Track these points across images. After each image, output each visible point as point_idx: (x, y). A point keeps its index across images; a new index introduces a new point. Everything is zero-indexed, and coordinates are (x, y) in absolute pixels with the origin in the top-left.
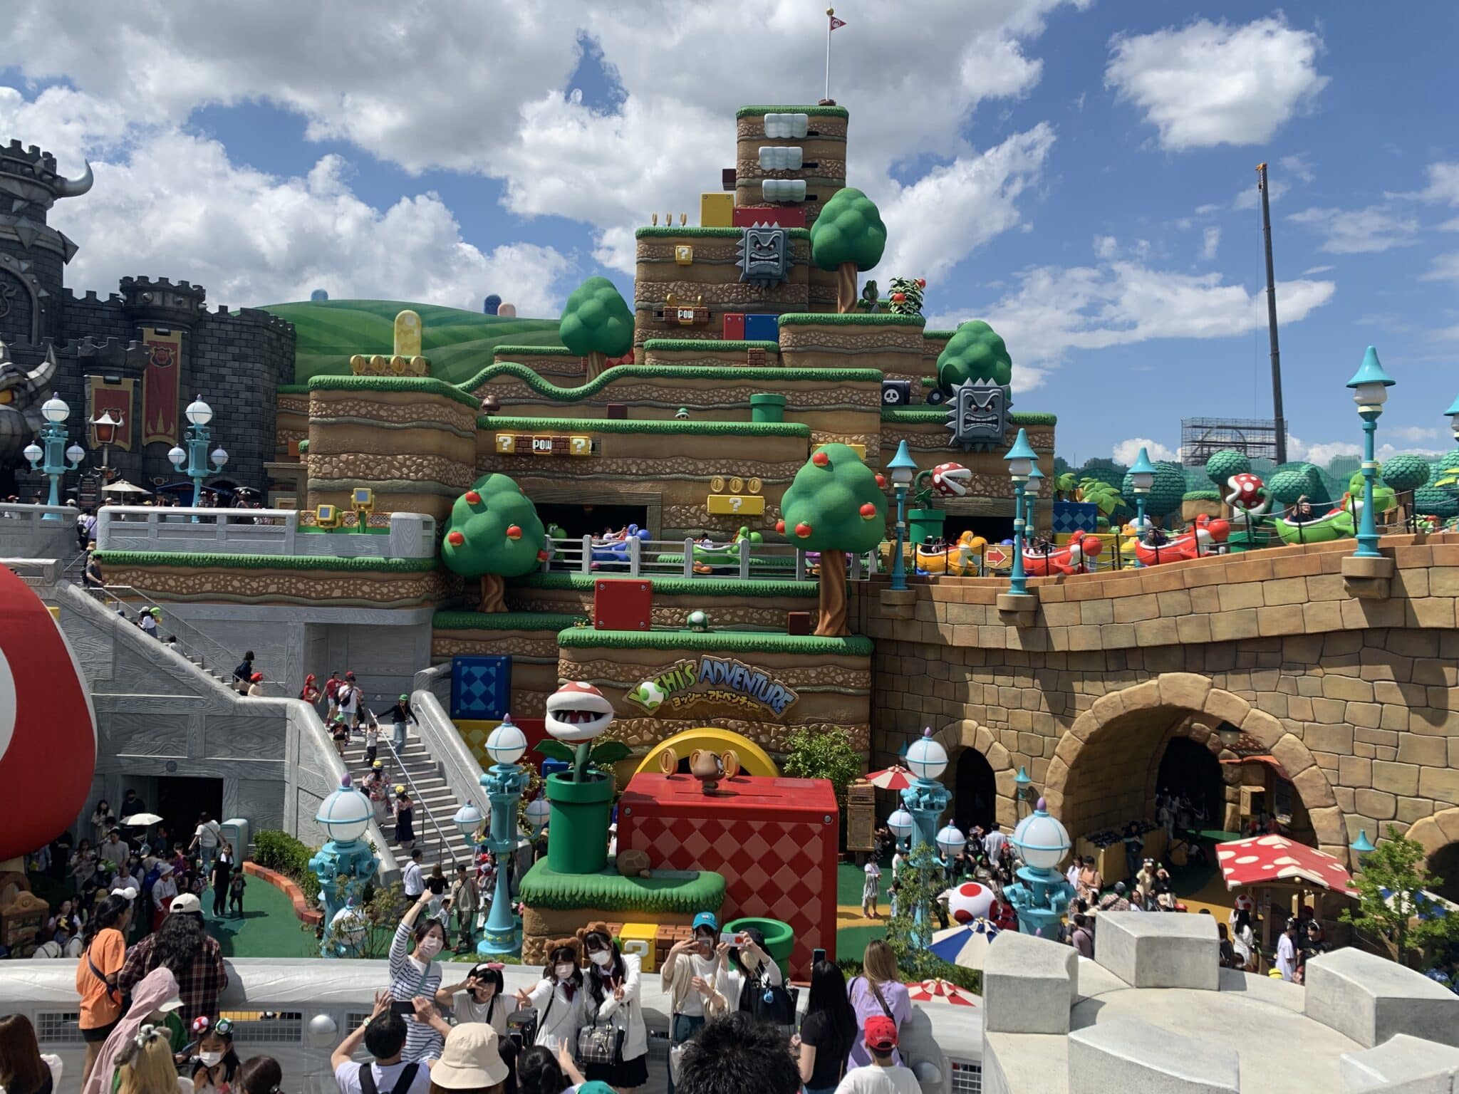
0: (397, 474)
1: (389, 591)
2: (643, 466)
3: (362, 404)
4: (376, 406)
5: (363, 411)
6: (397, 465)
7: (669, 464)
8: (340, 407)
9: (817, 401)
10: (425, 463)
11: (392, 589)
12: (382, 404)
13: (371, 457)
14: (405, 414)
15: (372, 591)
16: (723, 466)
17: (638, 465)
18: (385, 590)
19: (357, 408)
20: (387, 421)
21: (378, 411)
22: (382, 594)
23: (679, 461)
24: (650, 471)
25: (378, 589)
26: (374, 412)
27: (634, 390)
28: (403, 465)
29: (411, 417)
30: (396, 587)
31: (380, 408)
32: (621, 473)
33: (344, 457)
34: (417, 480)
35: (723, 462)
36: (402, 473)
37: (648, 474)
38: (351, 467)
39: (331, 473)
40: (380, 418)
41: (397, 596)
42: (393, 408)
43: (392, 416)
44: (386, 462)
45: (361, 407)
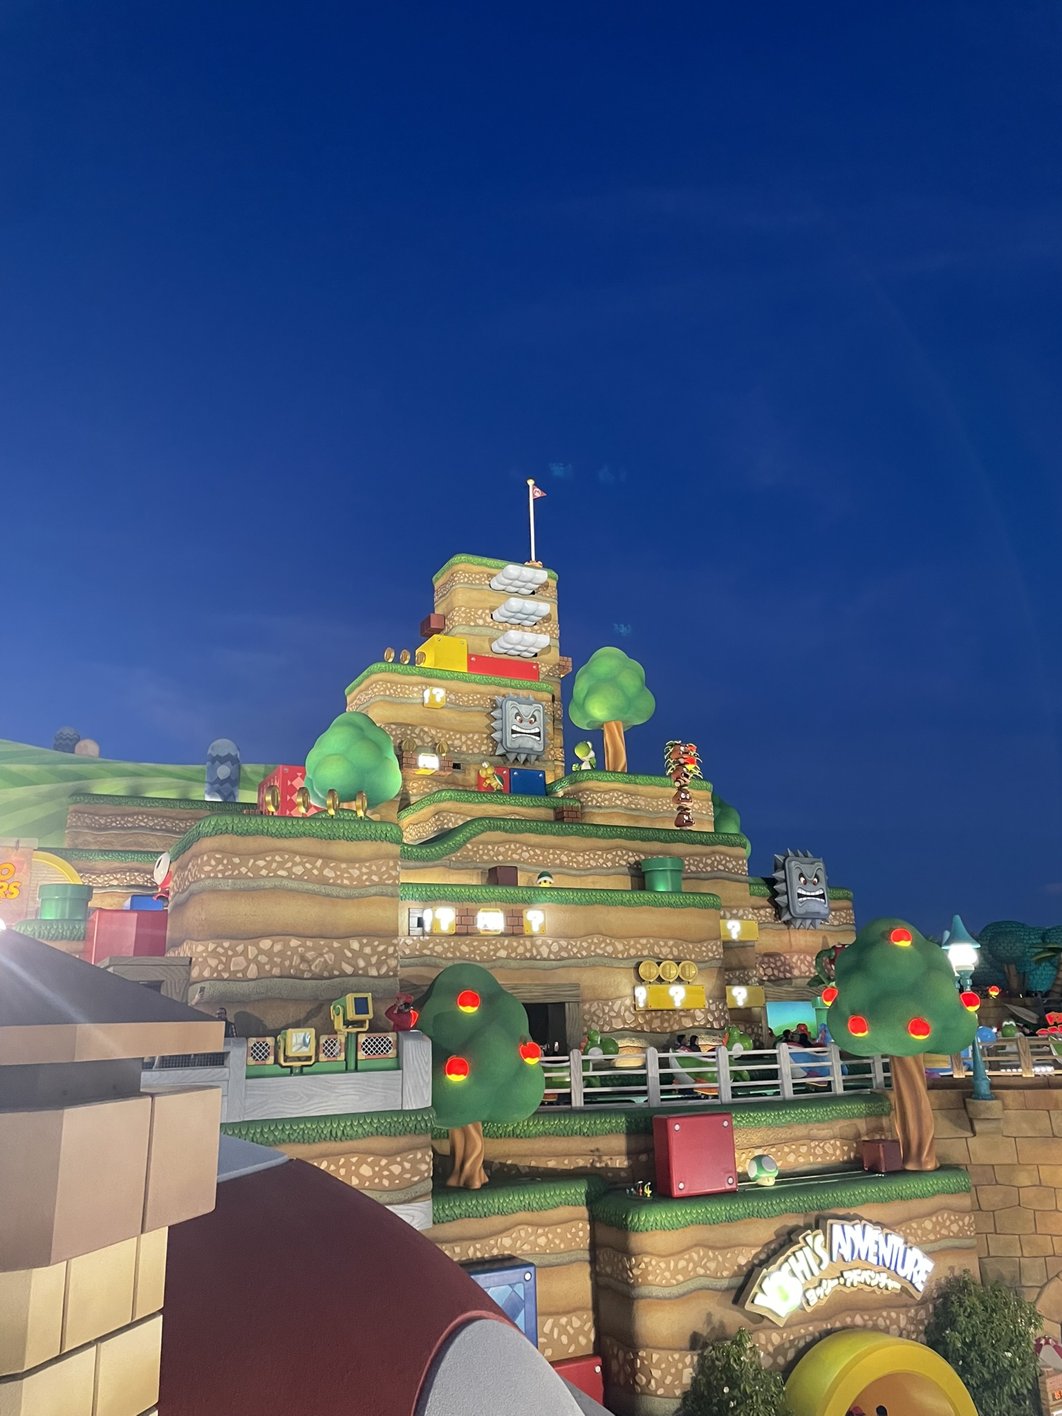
0: (349, 970)
1: (404, 1170)
2: (555, 948)
3: (297, 859)
4: (319, 862)
5: (298, 870)
6: (349, 954)
7: (585, 944)
8: (261, 863)
9: (693, 868)
10: (391, 950)
11: (407, 1165)
12: (327, 859)
13: (309, 943)
14: (362, 874)
15: (375, 1174)
16: (644, 946)
17: (549, 947)
18: (396, 1169)
19: (289, 864)
20: (334, 885)
21: (321, 870)
22: (391, 1177)
23: (595, 941)
24: (564, 954)
25: (386, 1167)
26: (315, 872)
27: (502, 849)
28: (357, 954)
29: (369, 879)
30: (414, 1162)
31: (325, 865)
32: (530, 959)
33: (266, 944)
34: (379, 977)
35: (644, 941)
36: (356, 967)
37: (563, 959)
38: (277, 960)
39: (245, 971)
40: (324, 881)
41: (416, 1179)
42: (344, 866)
43: (342, 877)
44: (331, 950)
45: (295, 864)
